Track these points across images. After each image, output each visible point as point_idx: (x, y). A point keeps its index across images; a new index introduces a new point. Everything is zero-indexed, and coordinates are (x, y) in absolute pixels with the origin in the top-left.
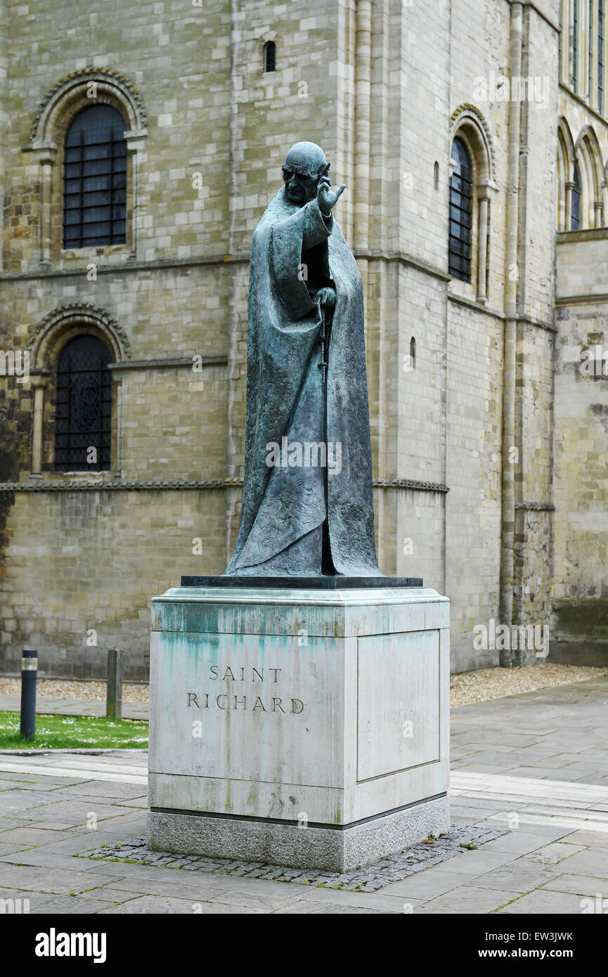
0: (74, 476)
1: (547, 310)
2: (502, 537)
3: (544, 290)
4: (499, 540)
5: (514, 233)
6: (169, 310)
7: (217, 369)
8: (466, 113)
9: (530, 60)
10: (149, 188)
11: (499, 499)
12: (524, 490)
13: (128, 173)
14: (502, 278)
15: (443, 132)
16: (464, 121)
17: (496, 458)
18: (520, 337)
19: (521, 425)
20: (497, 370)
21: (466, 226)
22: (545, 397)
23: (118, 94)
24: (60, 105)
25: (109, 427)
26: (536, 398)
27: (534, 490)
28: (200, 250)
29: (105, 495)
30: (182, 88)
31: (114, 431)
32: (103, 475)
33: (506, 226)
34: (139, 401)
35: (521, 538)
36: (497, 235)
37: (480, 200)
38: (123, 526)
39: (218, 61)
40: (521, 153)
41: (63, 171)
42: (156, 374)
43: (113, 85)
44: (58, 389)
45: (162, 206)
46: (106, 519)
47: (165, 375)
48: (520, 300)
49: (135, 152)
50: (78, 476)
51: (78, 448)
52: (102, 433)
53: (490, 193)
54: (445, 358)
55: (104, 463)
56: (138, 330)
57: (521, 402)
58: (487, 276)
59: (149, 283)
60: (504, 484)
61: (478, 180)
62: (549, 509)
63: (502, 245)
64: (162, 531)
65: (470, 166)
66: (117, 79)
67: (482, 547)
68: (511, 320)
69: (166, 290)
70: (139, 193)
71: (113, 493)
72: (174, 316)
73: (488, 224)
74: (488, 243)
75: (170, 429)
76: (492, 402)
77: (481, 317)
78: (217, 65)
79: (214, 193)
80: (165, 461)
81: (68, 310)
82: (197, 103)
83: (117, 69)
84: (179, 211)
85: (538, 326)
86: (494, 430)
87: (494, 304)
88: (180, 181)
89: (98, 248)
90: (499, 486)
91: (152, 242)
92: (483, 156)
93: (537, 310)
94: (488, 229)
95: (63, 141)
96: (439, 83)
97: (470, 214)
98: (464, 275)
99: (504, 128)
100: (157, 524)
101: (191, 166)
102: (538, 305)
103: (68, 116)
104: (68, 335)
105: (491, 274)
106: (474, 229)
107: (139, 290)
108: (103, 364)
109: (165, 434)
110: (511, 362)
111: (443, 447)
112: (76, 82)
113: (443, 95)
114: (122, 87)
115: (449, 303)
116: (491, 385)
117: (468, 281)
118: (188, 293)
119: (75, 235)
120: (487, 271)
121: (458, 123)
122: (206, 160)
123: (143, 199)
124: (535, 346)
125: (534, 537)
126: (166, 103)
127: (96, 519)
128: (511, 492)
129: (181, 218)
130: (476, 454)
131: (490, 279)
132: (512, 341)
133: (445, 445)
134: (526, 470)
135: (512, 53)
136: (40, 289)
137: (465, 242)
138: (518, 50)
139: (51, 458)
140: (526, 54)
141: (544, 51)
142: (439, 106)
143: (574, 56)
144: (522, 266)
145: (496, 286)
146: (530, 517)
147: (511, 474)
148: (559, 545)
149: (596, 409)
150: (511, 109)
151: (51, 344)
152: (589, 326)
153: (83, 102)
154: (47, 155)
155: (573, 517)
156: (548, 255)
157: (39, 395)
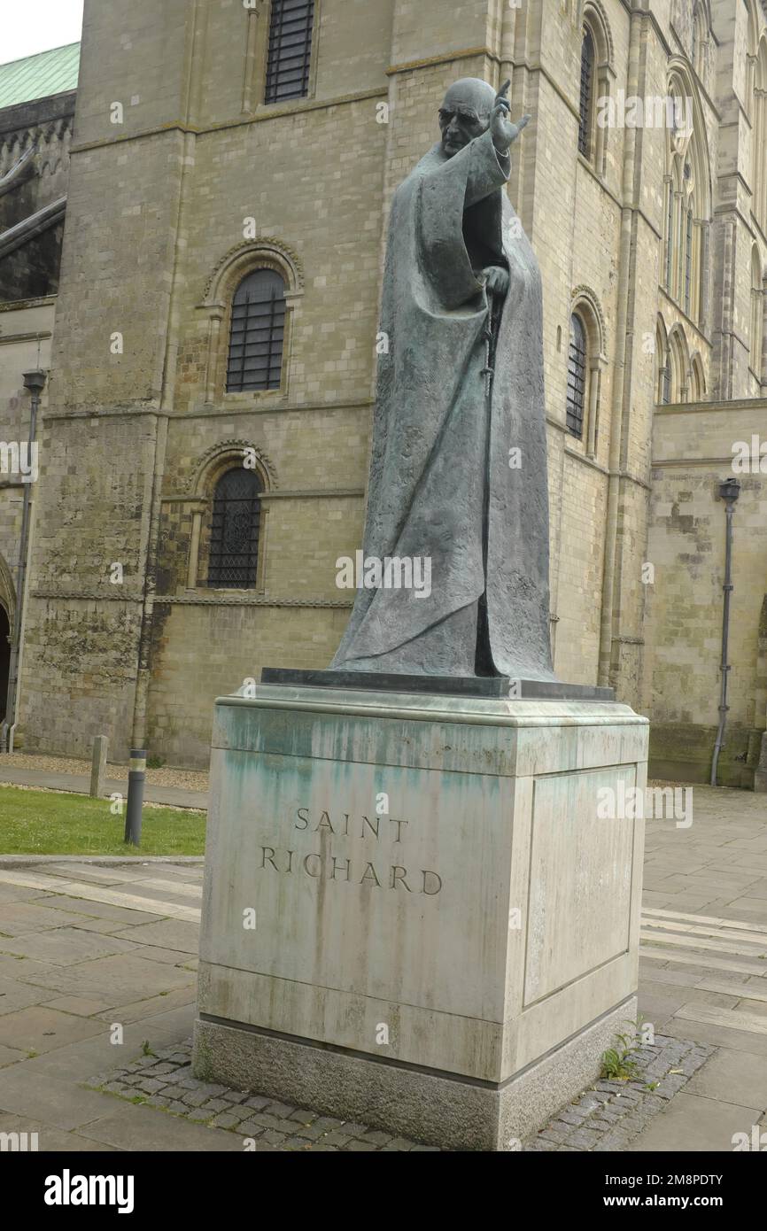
0: (224, 592)
1: (644, 470)
2: (599, 666)
3: (642, 453)
4: (597, 668)
5: (620, 401)
6: (314, 446)
7: (354, 500)
8: (583, 293)
9: (637, 256)
10: (302, 340)
11: (599, 632)
12: (621, 624)
13: (285, 328)
14: (608, 439)
15: (565, 301)
16: (581, 299)
17: (597, 595)
18: (622, 491)
19: (620, 568)
20: (602, 518)
21: (579, 391)
22: (641, 545)
23: (281, 259)
24: (230, 269)
25: (256, 549)
26: (633, 545)
27: (628, 625)
28: (344, 395)
29: (250, 610)
30: (337, 254)
31: (260, 553)
32: (249, 592)
33: (613, 395)
34: (284, 527)
35: (616, 667)
36: (604, 401)
37: (592, 371)
38: (264, 639)
40: (627, 333)
41: (229, 326)
42: (299, 503)
43: (277, 252)
44: (213, 514)
45: (313, 355)
46: (250, 632)
47: (308, 504)
48: (623, 458)
49: (292, 309)
50: (227, 593)
51: (228, 568)
52: (250, 555)
53: (600, 365)
54: (560, 500)
55: (251, 582)
56: (285, 464)
57: (621, 548)
58: (596, 436)
59: (298, 423)
60: (603, 619)
61: (591, 352)
62: (640, 643)
63: (609, 410)
64: (299, 645)
65: (584, 340)
66: (281, 247)
68: (615, 476)
69: (313, 429)
70: (294, 344)
71: (257, 608)
72: (319, 452)
73: (599, 391)
74: (598, 407)
75: (310, 553)
76: (596, 546)
77: (590, 471)
78: (368, 235)
79: (359, 344)
80: (304, 581)
81: (226, 445)
82: (350, 266)
83: (281, 239)
84: (328, 360)
85: (637, 483)
86: (597, 571)
87: (601, 460)
88: (330, 334)
89: (256, 392)
90: (599, 620)
91: (303, 386)
92: (596, 333)
93: (636, 469)
94: (598, 396)
95: (231, 301)
96: (564, 258)
97: (583, 381)
98: (577, 433)
99: (614, 311)
100: (295, 638)
101: (341, 321)
102: (637, 465)
103: (237, 279)
104: (225, 468)
105: (599, 434)
106: (586, 394)
107: (289, 429)
108: (254, 494)
109: (306, 557)
110: (612, 512)
112: (245, 249)
113: (566, 269)
114: (284, 254)
115: (565, 455)
116: (596, 531)
117: (580, 439)
118: (331, 432)
119: (237, 381)
120: (596, 431)
121: (577, 300)
122: (354, 316)
123: (296, 350)
124: (633, 499)
125: (626, 666)
126: (322, 267)
127: (241, 631)
128: (609, 626)
129: (329, 366)
130: (581, 590)
131: (598, 439)
132: (615, 494)
134: (622, 608)
135: (621, 249)
136: (203, 427)
137: (579, 405)
138: (627, 246)
139: (205, 576)
140: (633, 252)
141: (649, 252)
142: (563, 279)
143: (667, 267)
144: (625, 429)
145: (603, 445)
146: (624, 649)
147: (610, 610)
148: (648, 675)
149: (685, 557)
150: (619, 297)
151: (210, 474)
152: (681, 486)
153: (251, 267)
154: (217, 312)
155: (660, 651)
156: (647, 423)
157: (197, 519)
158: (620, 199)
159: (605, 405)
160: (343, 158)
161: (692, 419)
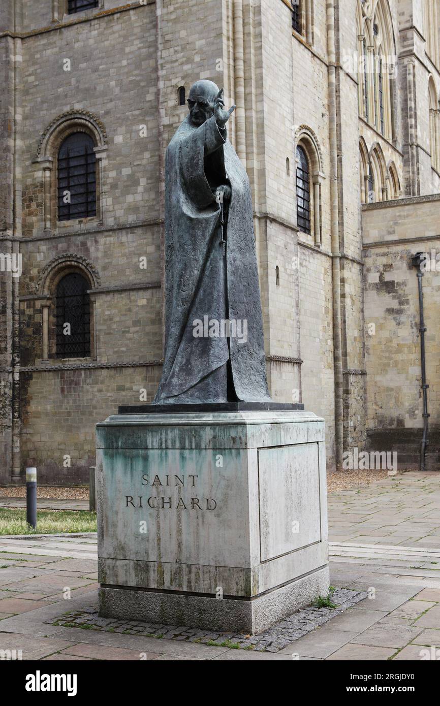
0: (69, 360)
1: (358, 251)
2: (335, 392)
3: (355, 239)
4: (334, 394)
5: (336, 204)
6: (124, 255)
7: (154, 291)
8: (304, 131)
9: (341, 100)
10: (109, 181)
11: (333, 368)
12: (348, 361)
13: (97, 173)
14: (330, 231)
15: (291, 139)
16: (303, 135)
17: (330, 342)
18: (342, 268)
19: (345, 322)
20: (329, 288)
21: (306, 200)
22: (359, 305)
23: (90, 125)
24: (54, 134)
25: (89, 329)
26: (353, 305)
27: (354, 362)
28: (143, 216)
29: (88, 372)
30: (129, 119)
31: (92, 332)
32: (86, 360)
33: (331, 200)
34: (107, 313)
35: (347, 392)
36: (325, 206)
37: (314, 184)
38: (100, 391)
39: (150, 101)
40: (338, 156)
41: (57, 174)
42: (117, 296)
43: (86, 120)
44: (57, 307)
45: (118, 192)
46: (88, 387)
47: (123, 295)
48: (342, 244)
49: (100, 159)
50: (71, 361)
51: (70, 344)
52: (85, 334)
53: (320, 180)
54: (297, 279)
55: (86, 352)
56: (105, 268)
57: (345, 308)
58: (321, 231)
59: (111, 239)
60: (336, 359)
61: (313, 172)
62: (363, 374)
63: (329, 212)
64: (124, 393)
65: (308, 164)
66: (89, 116)
67: (323, 398)
68: (336, 257)
69: (122, 243)
70: (104, 184)
71: (92, 370)
72: (127, 258)
73: (320, 199)
74: (320, 210)
75: (127, 329)
76: (326, 308)
77: (318, 256)
78: (149, 104)
79: (149, 181)
80: (124, 349)
81: (62, 258)
82: (138, 127)
83: (88, 110)
84: (128, 194)
85: (353, 261)
86: (328, 326)
87: (326, 247)
88: (128, 176)
89: (79, 219)
90: (333, 360)
91: (112, 214)
92: (315, 157)
93: (352, 250)
94: (320, 202)
95: (57, 156)
96: (287, 109)
97: (308, 193)
98: (307, 230)
99: (327, 141)
100: (121, 389)
101: (135, 166)
102: (352, 248)
103: (60, 140)
104: (62, 274)
105: (323, 229)
106: (312, 202)
107: (105, 244)
108: (84, 290)
109: (124, 332)
110: (337, 283)
111: (298, 335)
112: (64, 119)
113: (289, 117)
114: (92, 121)
115: (298, 246)
116: (326, 297)
117: (309, 234)
118: (135, 244)
119: (65, 212)
120: (321, 227)
121: (299, 136)
122: (144, 162)
123: (105, 188)
124: (351, 273)
125: (355, 390)
126: (119, 129)
127: (83, 387)
128: (340, 364)
129: (130, 198)
130: (318, 340)
131: (322, 232)
132: (338, 270)
133: (299, 334)
134: (349, 350)
135: (330, 95)
136: (43, 247)
137: (307, 210)
138: (334, 94)
139: (54, 350)
140: (338, 97)
141: (349, 95)
142: (288, 124)
143: (366, 102)
144: (341, 224)
145: (326, 236)
146: (352, 379)
147: (340, 352)
148: (370, 396)
149: (390, 311)
150: (331, 130)
151: (52, 279)
152: (384, 260)
153: (68, 132)
154: (47, 165)
155: (378, 378)
156: (357, 217)
157: (46, 311)
158: (326, 60)
159: (326, 208)
160: (127, 50)
161: (389, 212)
